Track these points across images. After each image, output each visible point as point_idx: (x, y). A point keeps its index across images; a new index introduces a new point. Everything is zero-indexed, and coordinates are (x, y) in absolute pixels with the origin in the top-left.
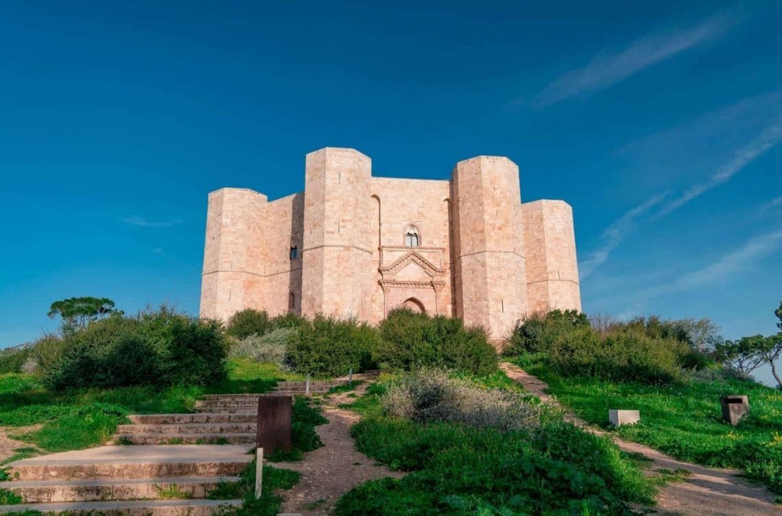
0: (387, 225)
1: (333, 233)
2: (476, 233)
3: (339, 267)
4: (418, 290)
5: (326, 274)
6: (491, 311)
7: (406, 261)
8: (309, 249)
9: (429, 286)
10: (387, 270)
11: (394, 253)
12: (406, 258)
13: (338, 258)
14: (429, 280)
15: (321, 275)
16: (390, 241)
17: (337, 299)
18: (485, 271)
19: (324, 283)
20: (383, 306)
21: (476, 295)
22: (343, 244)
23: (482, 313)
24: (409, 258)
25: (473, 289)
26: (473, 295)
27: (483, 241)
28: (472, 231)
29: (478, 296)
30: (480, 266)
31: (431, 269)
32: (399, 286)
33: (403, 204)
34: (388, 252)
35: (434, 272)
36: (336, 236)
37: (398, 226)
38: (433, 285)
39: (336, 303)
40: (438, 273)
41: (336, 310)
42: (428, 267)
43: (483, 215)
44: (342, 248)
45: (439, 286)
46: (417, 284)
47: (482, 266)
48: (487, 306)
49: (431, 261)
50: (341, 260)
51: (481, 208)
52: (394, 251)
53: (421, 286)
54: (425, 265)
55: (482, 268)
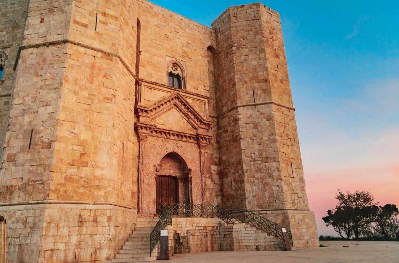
0: (147, 55)
1: (86, 26)
2: (258, 82)
3: (92, 83)
4: (180, 143)
5: (66, 89)
6: (283, 175)
7: (168, 104)
8: (34, 46)
9: (192, 140)
10: (146, 111)
11: (155, 92)
12: (169, 101)
13: (93, 67)
14: (194, 132)
15: (57, 89)
16: (150, 75)
17: (85, 136)
18: (272, 126)
19: (61, 103)
20: (137, 159)
21: (261, 155)
22: (102, 47)
23: (271, 176)
24: (172, 102)
25: (257, 146)
26: (257, 153)
27: (267, 91)
28: (251, 79)
29: (264, 155)
30: (264, 120)
31: (196, 120)
32: (159, 134)
33: (167, 37)
34: (147, 89)
35: (199, 123)
36: (91, 31)
37: (161, 59)
38: (197, 139)
39: (83, 144)
40: (203, 126)
41: (82, 155)
42: (192, 117)
43: (266, 63)
44: (99, 54)
45: (204, 141)
46: (180, 135)
47: (268, 120)
48: (278, 168)
49: (197, 109)
50: (96, 72)
51: (262, 55)
52: (154, 89)
53: (184, 139)
54: (190, 114)
55: (268, 123)
